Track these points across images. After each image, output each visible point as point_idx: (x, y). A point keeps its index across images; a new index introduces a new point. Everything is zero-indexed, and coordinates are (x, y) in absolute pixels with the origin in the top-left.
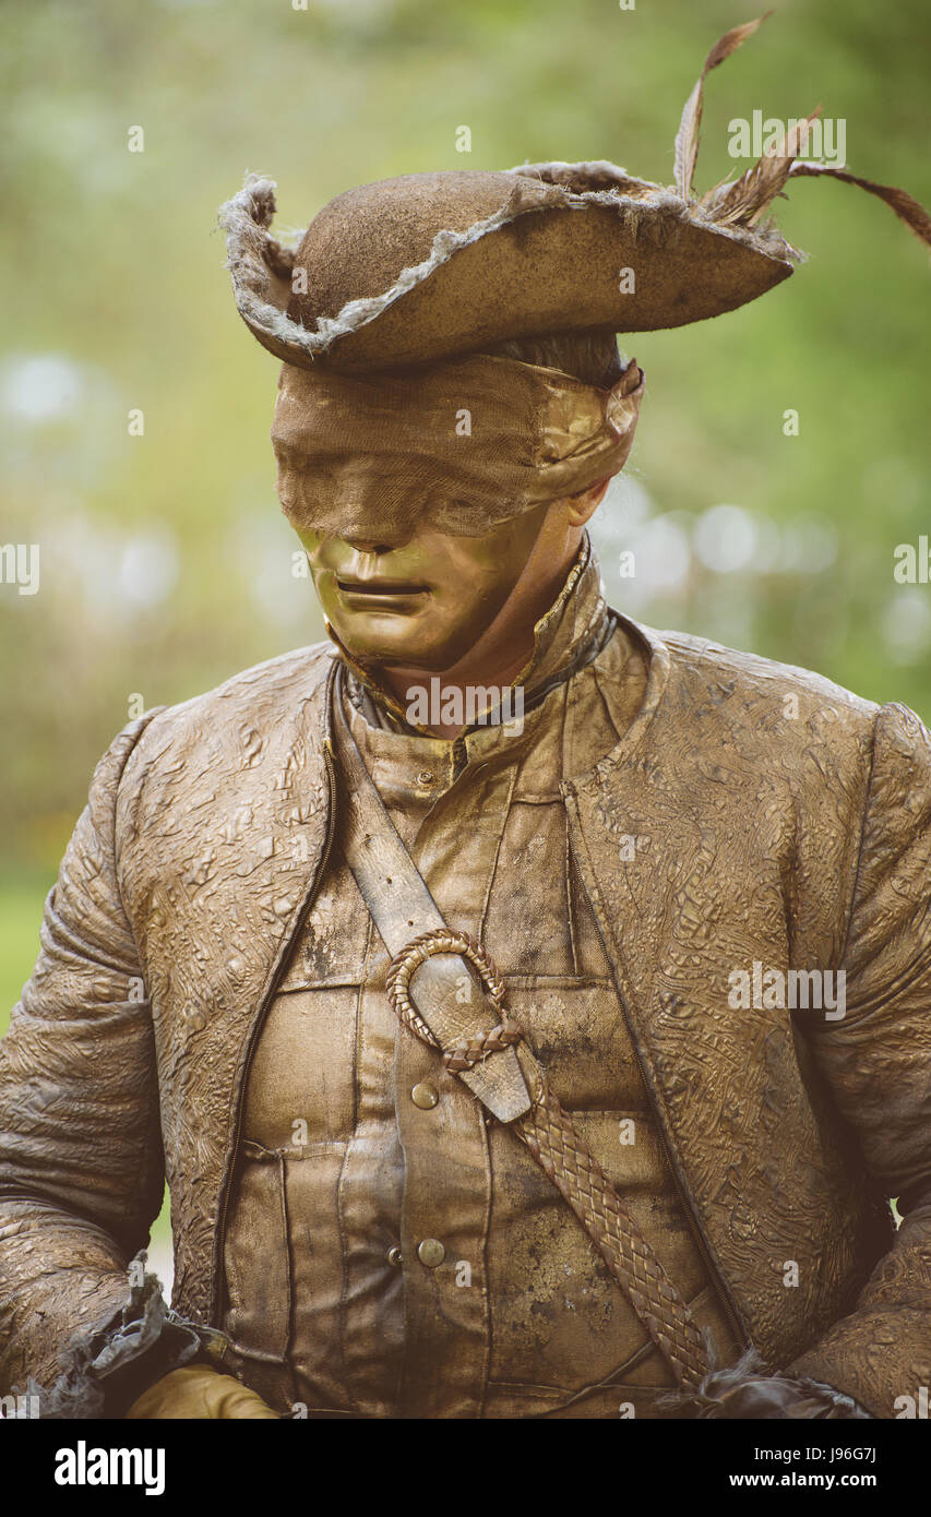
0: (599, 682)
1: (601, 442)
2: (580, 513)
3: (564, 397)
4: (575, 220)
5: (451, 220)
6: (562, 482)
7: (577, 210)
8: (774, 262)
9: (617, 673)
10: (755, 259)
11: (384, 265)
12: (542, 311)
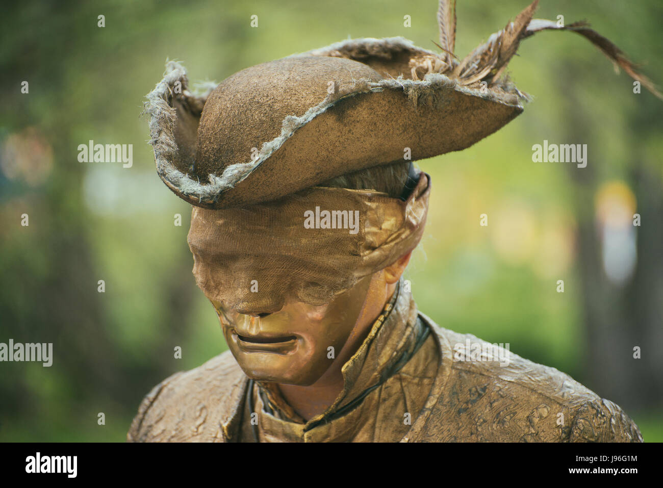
0: (404, 384)
1: (404, 232)
2: (393, 275)
3: (377, 207)
4: (377, 99)
5: (296, 100)
6: (379, 261)
7: (377, 93)
8: (511, 108)
9: (417, 377)
10: (497, 107)
11: (254, 132)
12: (358, 158)
